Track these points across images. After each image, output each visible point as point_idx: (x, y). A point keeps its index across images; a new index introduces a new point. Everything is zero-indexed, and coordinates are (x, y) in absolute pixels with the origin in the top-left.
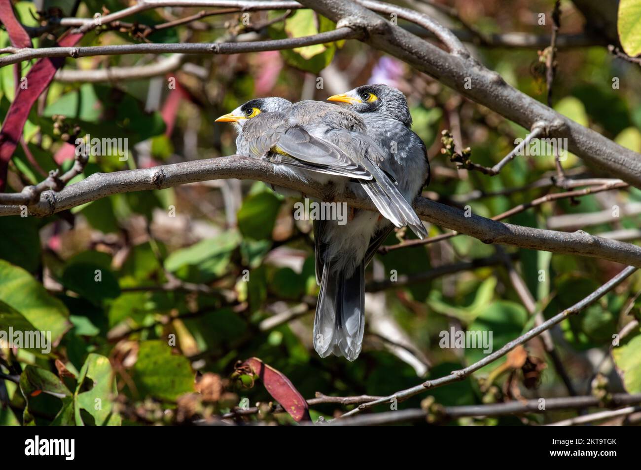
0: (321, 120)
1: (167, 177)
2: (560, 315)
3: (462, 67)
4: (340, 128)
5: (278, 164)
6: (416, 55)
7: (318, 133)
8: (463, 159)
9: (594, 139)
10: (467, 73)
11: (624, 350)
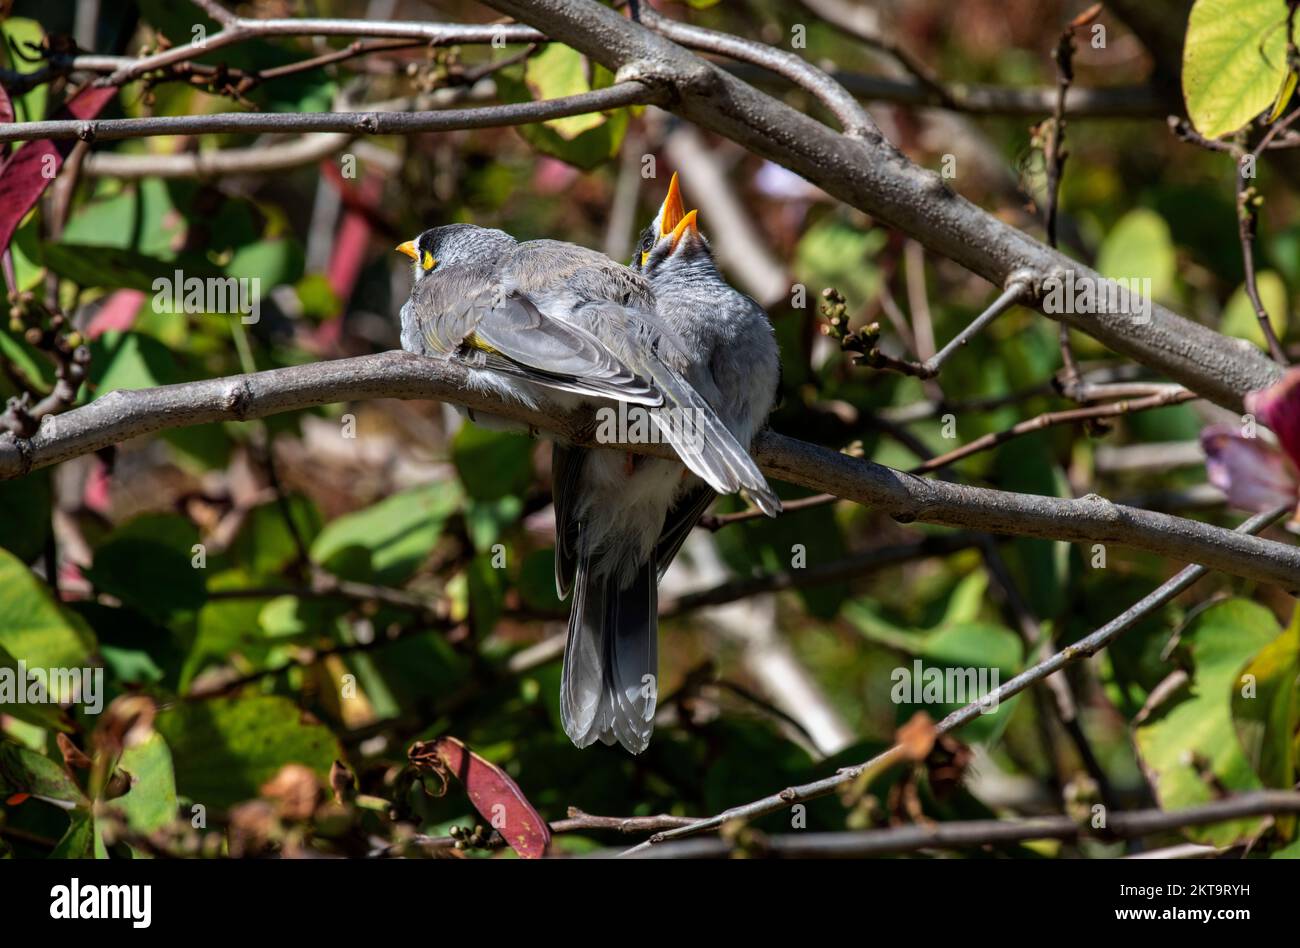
0: (565, 284)
1: (256, 397)
3: (867, 161)
4: (602, 299)
5: (479, 368)
6: (774, 136)
7: (558, 310)
8: (865, 346)
10: (875, 174)
11: (1159, 730)
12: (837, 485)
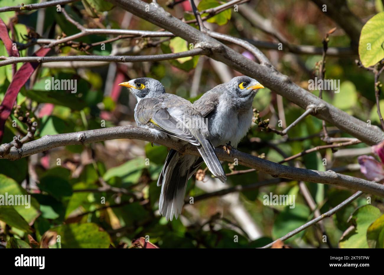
1: (87, 138)
3: (267, 72)
5: (152, 128)
6: (240, 65)
8: (265, 126)
10: (269, 76)
11: (346, 243)
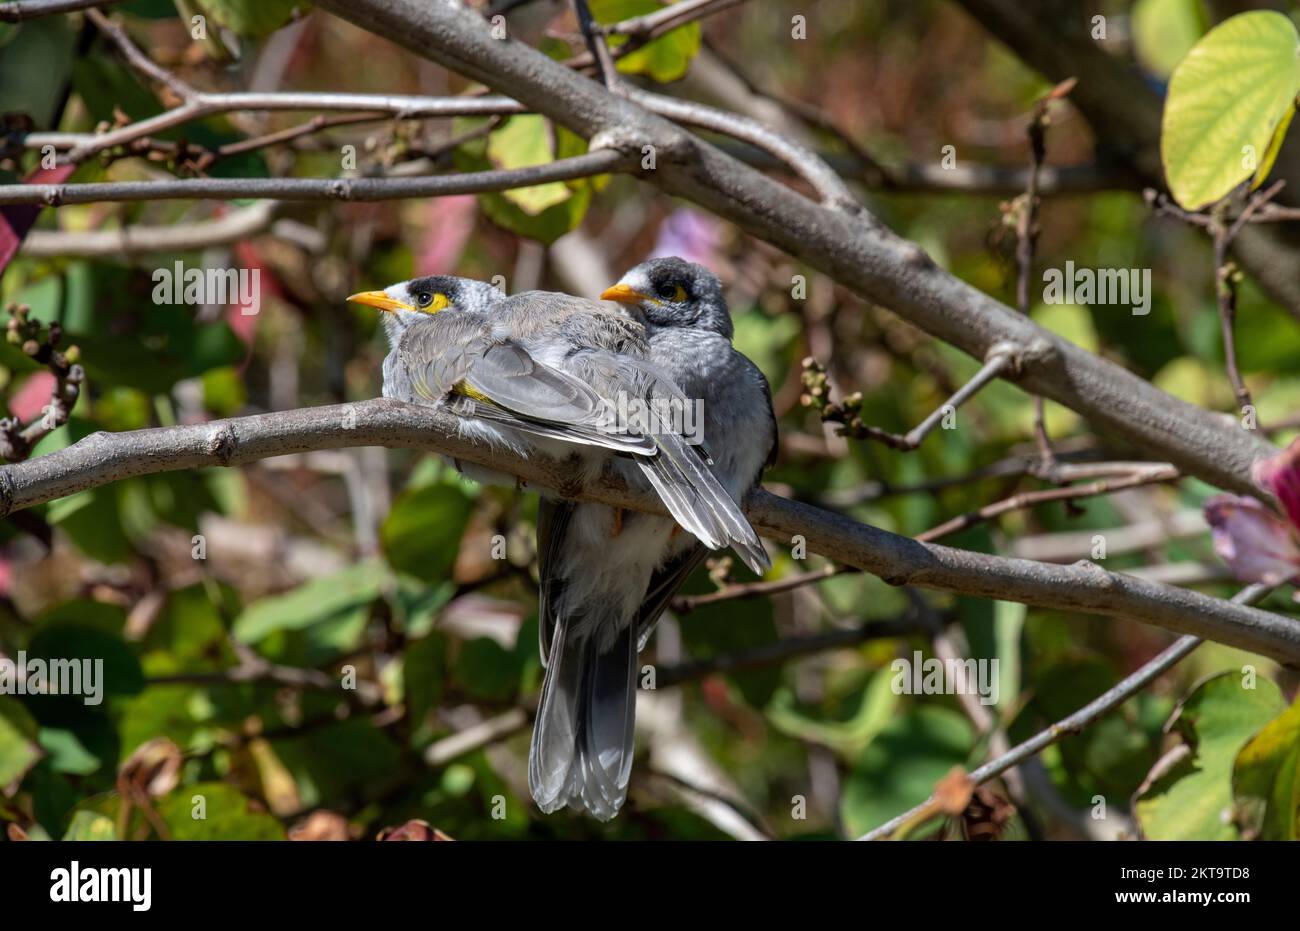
0: (557, 330)
1: (240, 442)
2: (1043, 736)
3: (846, 232)
4: (595, 347)
5: (468, 417)
6: (751, 207)
7: (550, 357)
8: (846, 416)
9: (1114, 380)
10: (854, 244)
11: (1160, 803)
12: (828, 546)
